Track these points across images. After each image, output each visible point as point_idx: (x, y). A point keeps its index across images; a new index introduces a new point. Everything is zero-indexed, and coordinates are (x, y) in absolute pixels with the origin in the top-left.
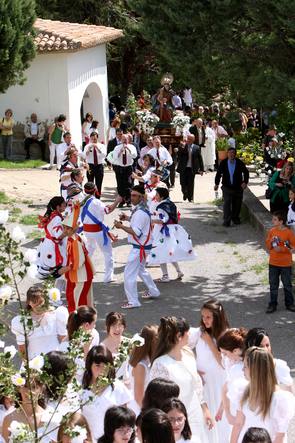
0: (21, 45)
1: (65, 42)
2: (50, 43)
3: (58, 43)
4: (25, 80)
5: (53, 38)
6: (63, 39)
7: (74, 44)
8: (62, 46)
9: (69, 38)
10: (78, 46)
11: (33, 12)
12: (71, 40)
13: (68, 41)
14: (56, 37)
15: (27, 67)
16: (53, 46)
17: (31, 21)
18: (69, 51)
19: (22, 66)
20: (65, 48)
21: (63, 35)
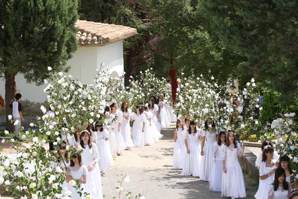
0: (66, 39)
1: (95, 38)
2: (83, 38)
3: (90, 38)
4: (69, 68)
5: (85, 34)
6: (93, 35)
7: (103, 39)
8: (93, 41)
9: (99, 34)
10: (107, 41)
11: (76, 12)
12: (100, 36)
13: (98, 37)
14: (88, 33)
15: (70, 57)
16: (86, 41)
17: (74, 20)
18: (99, 45)
19: (67, 56)
20: (96, 43)
21: (93, 32)
